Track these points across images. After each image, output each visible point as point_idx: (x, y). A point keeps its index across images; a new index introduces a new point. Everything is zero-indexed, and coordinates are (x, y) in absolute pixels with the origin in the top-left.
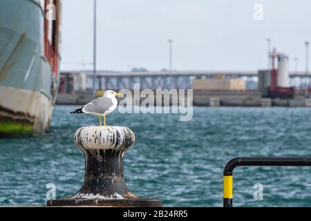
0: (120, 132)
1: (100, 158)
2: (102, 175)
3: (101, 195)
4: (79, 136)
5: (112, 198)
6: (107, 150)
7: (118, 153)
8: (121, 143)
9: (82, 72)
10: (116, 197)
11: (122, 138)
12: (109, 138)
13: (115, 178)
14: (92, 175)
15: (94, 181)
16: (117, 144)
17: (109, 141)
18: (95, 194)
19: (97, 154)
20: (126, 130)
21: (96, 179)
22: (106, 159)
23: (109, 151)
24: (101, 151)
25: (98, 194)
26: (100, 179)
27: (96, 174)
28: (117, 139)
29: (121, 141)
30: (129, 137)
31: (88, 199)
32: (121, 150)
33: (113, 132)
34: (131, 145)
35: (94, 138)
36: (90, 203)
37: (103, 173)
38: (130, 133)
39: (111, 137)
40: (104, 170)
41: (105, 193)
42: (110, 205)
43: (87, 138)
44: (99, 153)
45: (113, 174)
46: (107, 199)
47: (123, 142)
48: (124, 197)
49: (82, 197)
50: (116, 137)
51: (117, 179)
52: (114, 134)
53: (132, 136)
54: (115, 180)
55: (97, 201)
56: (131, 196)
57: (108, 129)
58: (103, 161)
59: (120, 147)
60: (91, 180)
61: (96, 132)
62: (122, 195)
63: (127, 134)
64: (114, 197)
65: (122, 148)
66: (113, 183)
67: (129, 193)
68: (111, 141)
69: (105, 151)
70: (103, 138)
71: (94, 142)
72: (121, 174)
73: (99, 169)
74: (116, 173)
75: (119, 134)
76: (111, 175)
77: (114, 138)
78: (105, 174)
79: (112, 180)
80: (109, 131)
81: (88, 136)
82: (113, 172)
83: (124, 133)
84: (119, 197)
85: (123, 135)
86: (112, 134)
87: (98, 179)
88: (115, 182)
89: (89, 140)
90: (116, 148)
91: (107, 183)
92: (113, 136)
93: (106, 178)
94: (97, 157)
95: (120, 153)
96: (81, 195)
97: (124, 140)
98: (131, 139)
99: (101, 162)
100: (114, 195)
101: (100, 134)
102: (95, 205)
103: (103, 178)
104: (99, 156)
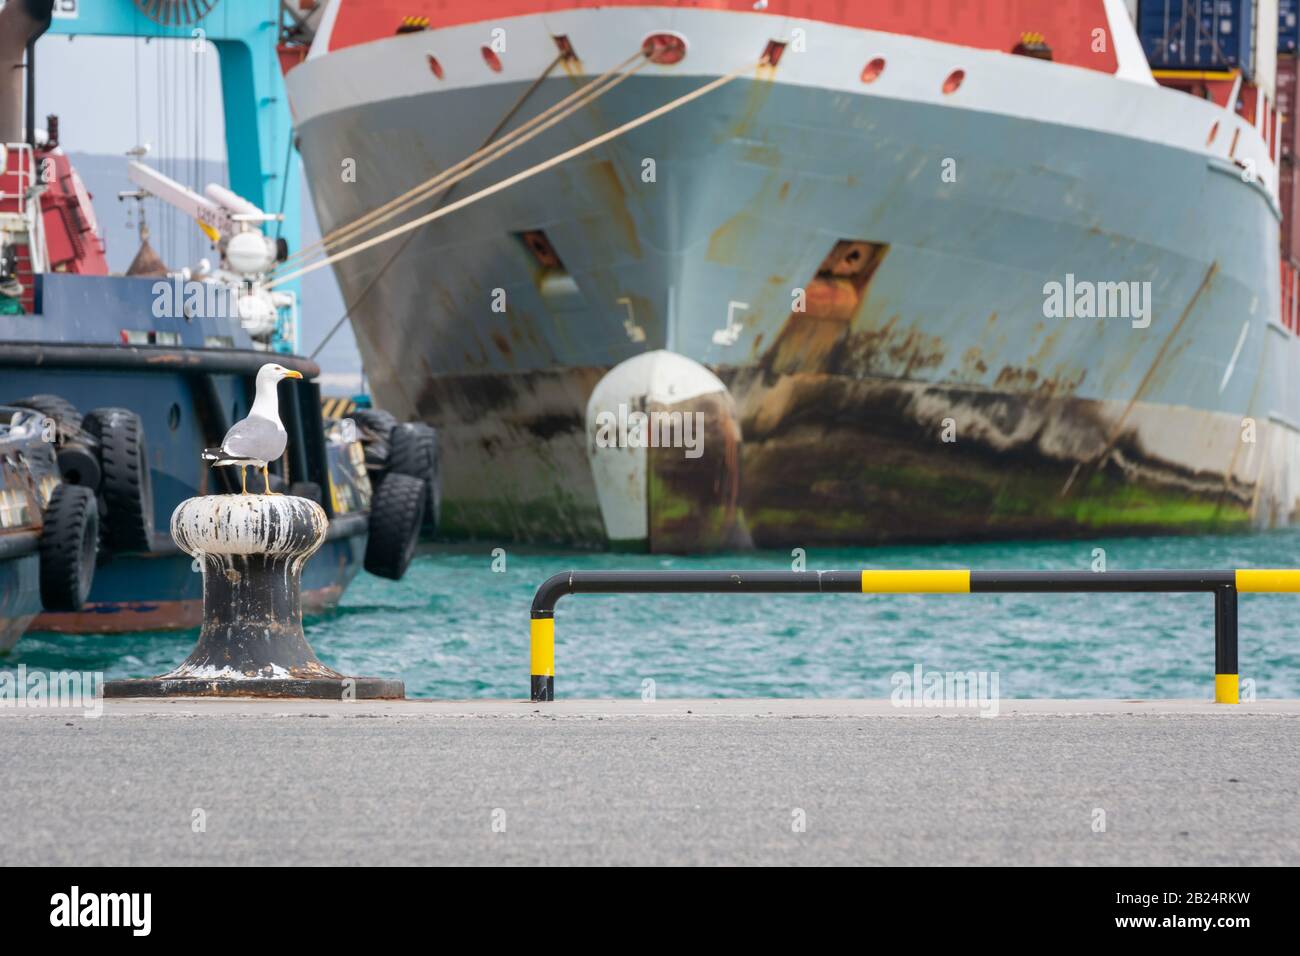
0: (280, 511)
1: (234, 576)
2: (239, 618)
3: (235, 668)
4: (178, 521)
5: (259, 677)
6: (250, 557)
7: (281, 562)
8: (283, 538)
10: (271, 674)
11: (285, 524)
12: (251, 526)
13: (274, 626)
14: (216, 620)
15: (220, 635)
16: (272, 539)
17: (251, 533)
18: (220, 667)
19: (227, 566)
20: (296, 505)
21: (226, 628)
22: (251, 578)
23: (256, 558)
24: (236, 558)
25: (227, 668)
26: (234, 628)
27: (226, 616)
28: (271, 526)
29: (281, 532)
30: (305, 522)
31: (199, 680)
32: (287, 555)
33: (262, 510)
34: (314, 542)
35: (213, 525)
36: (198, 689)
37: (242, 613)
38: (307, 513)
39: (257, 522)
40: (244, 605)
41: (245, 664)
42: (248, 695)
43: (196, 525)
44: (231, 563)
45: (267, 616)
46: (248, 679)
47: (288, 536)
48: (293, 674)
49: (188, 675)
50: (268, 522)
51: (279, 630)
52: (263, 516)
53: (313, 520)
54: (273, 631)
55: (215, 684)
56: (315, 673)
57: (249, 504)
58: (242, 582)
59: (282, 548)
60: (213, 631)
61: (218, 511)
62: (288, 669)
63: (300, 515)
64: (265, 674)
65: (288, 551)
66: (267, 638)
67: (310, 665)
68: (256, 532)
69: (244, 557)
70: (234, 525)
71: (214, 535)
72: (291, 617)
73: (233, 604)
74: (276, 614)
75: (276, 515)
76: (263, 618)
77: (263, 525)
78: (247, 617)
79: (266, 632)
80: (251, 509)
81: (200, 521)
82: (269, 612)
83: (291, 512)
84: (280, 673)
85: (289, 517)
86: (258, 516)
87: (229, 629)
88: (272, 636)
89: (200, 532)
90: (271, 552)
91: (252, 638)
92: (260, 520)
93: (250, 626)
94: (228, 573)
95: (287, 564)
96: (188, 669)
97: (292, 529)
98: (312, 527)
99: (236, 586)
100: (268, 669)
101: (229, 516)
102: (210, 695)
103: (242, 625)
104: (231, 570)
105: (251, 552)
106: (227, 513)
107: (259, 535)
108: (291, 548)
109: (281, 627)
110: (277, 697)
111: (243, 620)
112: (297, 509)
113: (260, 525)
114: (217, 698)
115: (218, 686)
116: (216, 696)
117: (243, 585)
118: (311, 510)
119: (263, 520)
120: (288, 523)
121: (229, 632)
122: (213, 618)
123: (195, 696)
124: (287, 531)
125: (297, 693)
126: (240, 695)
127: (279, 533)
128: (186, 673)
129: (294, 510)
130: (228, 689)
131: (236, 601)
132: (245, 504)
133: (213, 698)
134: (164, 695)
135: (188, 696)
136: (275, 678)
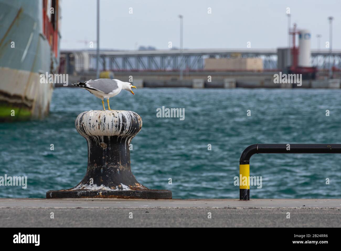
0: (126, 117)
1: (104, 146)
2: (106, 164)
3: (106, 186)
4: (81, 121)
5: (117, 190)
6: (111, 137)
7: (124, 139)
8: (127, 129)
9: (84, 51)
10: (122, 188)
11: (128, 123)
12: (114, 124)
13: (121, 167)
14: (95, 165)
15: (98, 171)
16: (123, 129)
17: (114, 127)
18: (99, 185)
19: (101, 141)
20: (132, 114)
21: (101, 168)
22: (111, 146)
23: (114, 138)
24: (105, 137)
25: (102, 186)
26: (104, 169)
27: (100, 163)
28: (123, 124)
29: (127, 126)
30: (136, 122)
31: (91, 190)
32: (127, 136)
33: (119, 117)
34: (139, 131)
35: (98, 123)
36: (94, 194)
37: (107, 162)
38: (136, 118)
39: (117, 122)
40: (108, 158)
41: (110, 184)
42: (115, 197)
43: (90, 123)
44: (103, 140)
45: (118, 163)
46: (113, 190)
47: (129, 128)
48: (130, 188)
49: (85, 188)
50: (121, 122)
51: (123, 169)
52: (119, 119)
53: (139, 121)
54: (121, 169)
55: (101, 193)
56: (139, 187)
57: (113, 114)
58: (107, 148)
59: (126, 133)
60: (94, 169)
61: (100, 117)
62: (128, 186)
63: (134, 119)
64: (119, 188)
65: (128, 135)
66: (118, 172)
67: (136, 184)
68: (116, 126)
69: (109, 137)
70: (107, 123)
71: (98, 128)
72: (128, 163)
73: (103, 158)
74: (122, 162)
75: (124, 119)
76: (116, 164)
77: (119, 123)
78: (109, 164)
79: (118, 170)
80: (114, 116)
81: (91, 122)
82: (119, 161)
83: (131, 118)
84: (126, 188)
85: (130, 120)
86: (117, 119)
87: (102, 169)
88: (120, 171)
89: (92, 126)
90: (121, 135)
91: (112, 172)
92: (118, 121)
93: (111, 167)
94: (101, 144)
95: (126, 141)
96: (84, 186)
97: (131, 125)
98: (139, 124)
99: (105, 149)
100: (120, 186)
101: (105, 119)
102: (99, 197)
103: (107, 167)
104: (103, 143)
105: (113, 135)
106: (104, 118)
107: (118, 127)
108: (130, 133)
109: (124, 168)
110: (128, 198)
111: (108, 165)
112: (133, 116)
113: (118, 123)
114: (102, 199)
115: (102, 193)
116: (102, 198)
117: (108, 149)
118: (138, 117)
119: (119, 121)
120: (129, 122)
121: (102, 170)
122: (94, 164)
123: (92, 198)
124: (129, 126)
125: (137, 197)
126: (112, 197)
127: (126, 127)
128: (84, 188)
129: (132, 117)
130: (106, 195)
131: (105, 156)
132: (111, 114)
133: (100, 199)
134: (79, 197)
135: (89, 198)
136: (124, 190)
